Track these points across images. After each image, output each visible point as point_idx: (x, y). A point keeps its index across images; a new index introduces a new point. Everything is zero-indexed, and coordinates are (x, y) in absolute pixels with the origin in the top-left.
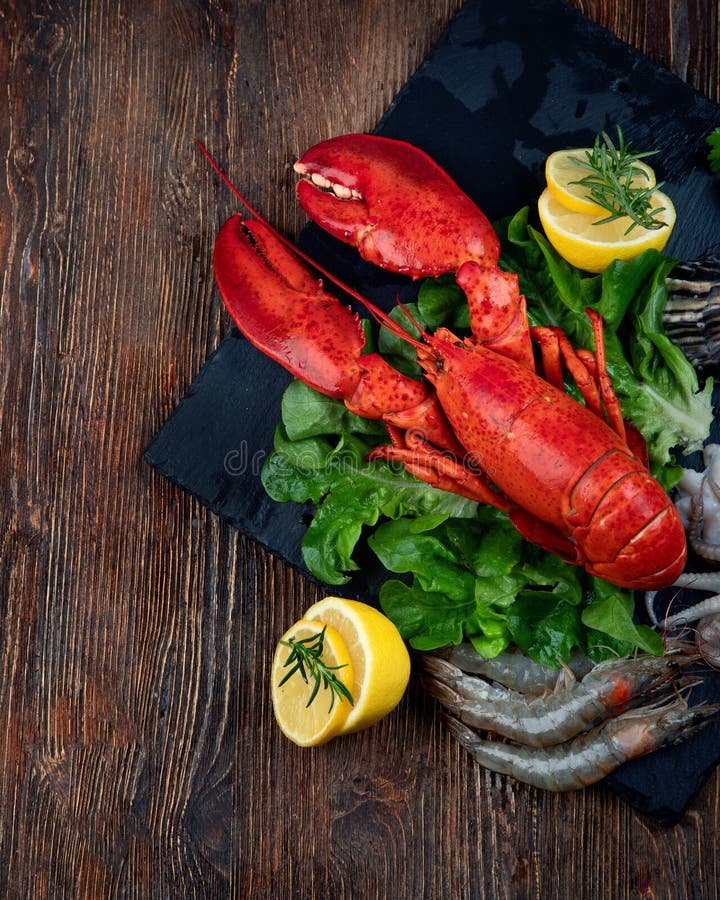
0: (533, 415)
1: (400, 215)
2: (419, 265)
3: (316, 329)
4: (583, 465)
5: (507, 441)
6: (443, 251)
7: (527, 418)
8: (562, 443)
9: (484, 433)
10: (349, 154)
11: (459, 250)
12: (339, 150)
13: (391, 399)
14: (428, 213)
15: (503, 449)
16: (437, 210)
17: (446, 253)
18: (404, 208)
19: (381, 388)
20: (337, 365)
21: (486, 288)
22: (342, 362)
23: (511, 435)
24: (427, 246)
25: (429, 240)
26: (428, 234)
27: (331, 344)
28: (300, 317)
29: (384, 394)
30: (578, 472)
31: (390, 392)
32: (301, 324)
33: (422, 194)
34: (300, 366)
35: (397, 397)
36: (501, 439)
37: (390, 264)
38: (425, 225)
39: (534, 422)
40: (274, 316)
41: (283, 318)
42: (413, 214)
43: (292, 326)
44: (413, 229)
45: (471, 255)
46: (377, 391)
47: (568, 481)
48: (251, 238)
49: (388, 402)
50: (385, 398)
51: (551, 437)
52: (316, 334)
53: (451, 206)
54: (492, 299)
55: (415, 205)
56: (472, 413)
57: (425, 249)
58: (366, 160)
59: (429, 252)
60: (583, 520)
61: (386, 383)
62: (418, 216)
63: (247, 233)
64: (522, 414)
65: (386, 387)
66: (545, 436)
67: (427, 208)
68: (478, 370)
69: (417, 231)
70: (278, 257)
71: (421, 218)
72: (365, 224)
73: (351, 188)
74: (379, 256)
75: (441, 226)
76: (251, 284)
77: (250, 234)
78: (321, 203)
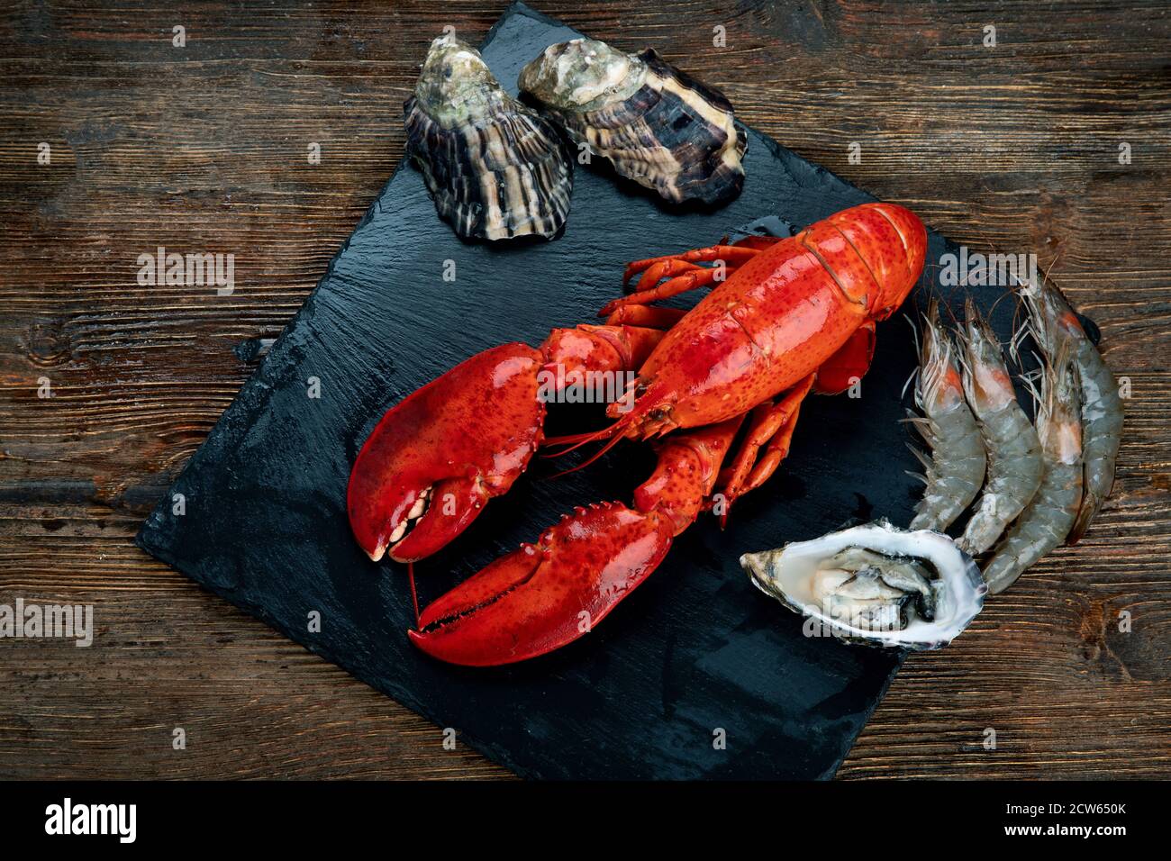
0: (754, 320)
1: (473, 441)
2: (533, 430)
3: (598, 553)
4: (824, 276)
5: (770, 356)
6: (522, 400)
7: (755, 328)
8: (794, 294)
9: (753, 380)
10: (374, 496)
11: (524, 383)
12: (368, 505)
13: (692, 483)
14: (475, 410)
15: (777, 362)
16: (472, 401)
17: (524, 397)
18: (465, 435)
19: (680, 491)
20: (644, 536)
21: (571, 360)
22: (643, 529)
23: (767, 350)
24: (514, 417)
25: (507, 413)
26: (500, 413)
27: (619, 538)
28: (576, 571)
29: (686, 489)
30: (831, 285)
31: (685, 483)
32: (587, 570)
33: (447, 414)
34: (633, 578)
35: (691, 476)
36: (768, 362)
37: (523, 461)
38: (489, 415)
39: (762, 321)
40: (565, 601)
41: (571, 590)
42: (474, 426)
43: (586, 581)
44: (492, 428)
45: (530, 371)
46: (682, 496)
47: (834, 298)
48: (444, 621)
49: (695, 486)
50: (690, 489)
51: (784, 305)
52: (603, 555)
53: (467, 385)
54: (584, 355)
55: (462, 423)
56: (729, 387)
57: (517, 419)
58: (389, 475)
59: (520, 416)
60: (875, 291)
61: (675, 485)
62: (478, 421)
63: (438, 626)
64: (749, 332)
65: (680, 486)
66: (781, 311)
67: (468, 411)
68: (684, 370)
69: (495, 425)
70: (481, 591)
71: (481, 418)
72: (472, 483)
73: (417, 497)
74: (512, 472)
75: (493, 398)
76: (517, 624)
77: (439, 622)
78: (432, 532)
